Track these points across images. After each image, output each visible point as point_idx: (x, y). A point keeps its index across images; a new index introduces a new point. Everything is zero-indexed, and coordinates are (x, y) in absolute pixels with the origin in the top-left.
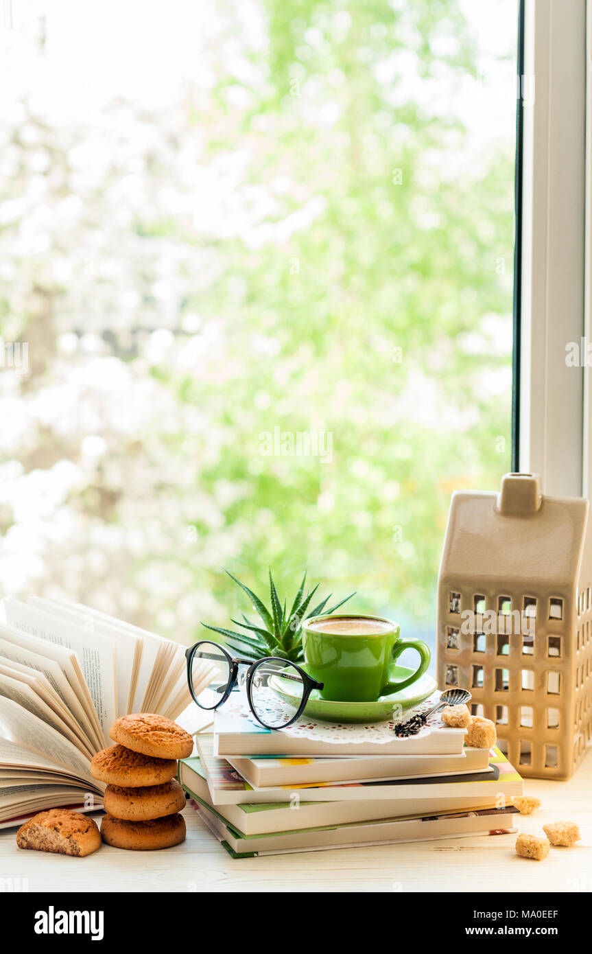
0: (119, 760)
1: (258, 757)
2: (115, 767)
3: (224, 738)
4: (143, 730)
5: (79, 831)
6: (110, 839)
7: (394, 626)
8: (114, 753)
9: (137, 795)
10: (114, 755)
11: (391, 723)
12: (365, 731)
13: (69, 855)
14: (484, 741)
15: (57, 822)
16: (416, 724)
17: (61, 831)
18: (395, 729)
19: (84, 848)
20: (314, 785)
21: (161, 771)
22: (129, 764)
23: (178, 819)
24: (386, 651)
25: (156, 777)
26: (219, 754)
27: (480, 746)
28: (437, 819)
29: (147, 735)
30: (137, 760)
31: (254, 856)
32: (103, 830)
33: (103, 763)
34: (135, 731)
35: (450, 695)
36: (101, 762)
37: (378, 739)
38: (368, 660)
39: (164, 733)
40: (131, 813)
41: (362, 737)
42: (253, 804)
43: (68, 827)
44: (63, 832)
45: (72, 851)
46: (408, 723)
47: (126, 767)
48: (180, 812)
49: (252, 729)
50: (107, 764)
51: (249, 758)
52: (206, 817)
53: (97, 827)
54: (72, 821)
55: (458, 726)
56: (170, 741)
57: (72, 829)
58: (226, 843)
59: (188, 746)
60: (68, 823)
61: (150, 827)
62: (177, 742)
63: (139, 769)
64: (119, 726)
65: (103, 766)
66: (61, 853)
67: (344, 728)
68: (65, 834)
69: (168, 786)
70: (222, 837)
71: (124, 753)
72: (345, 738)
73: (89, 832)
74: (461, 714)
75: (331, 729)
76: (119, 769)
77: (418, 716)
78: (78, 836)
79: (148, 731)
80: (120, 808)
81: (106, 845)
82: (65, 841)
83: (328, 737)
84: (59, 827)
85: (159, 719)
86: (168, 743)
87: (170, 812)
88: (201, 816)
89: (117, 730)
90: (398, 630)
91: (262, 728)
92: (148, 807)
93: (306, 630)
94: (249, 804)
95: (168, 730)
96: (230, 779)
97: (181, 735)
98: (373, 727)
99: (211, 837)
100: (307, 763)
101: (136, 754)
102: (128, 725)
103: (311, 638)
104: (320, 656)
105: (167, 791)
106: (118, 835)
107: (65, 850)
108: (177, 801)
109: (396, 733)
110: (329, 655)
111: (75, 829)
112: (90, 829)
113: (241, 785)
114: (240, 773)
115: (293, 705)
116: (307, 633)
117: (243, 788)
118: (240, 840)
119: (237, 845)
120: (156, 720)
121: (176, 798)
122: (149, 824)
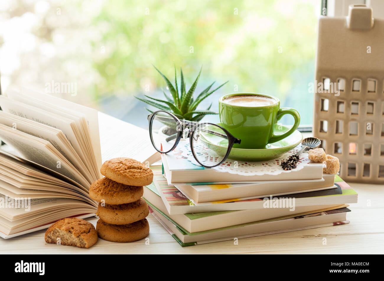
0: (108, 188)
1: (196, 184)
2: (105, 193)
3: (175, 173)
4: (123, 169)
5: (84, 232)
6: (103, 235)
7: (276, 101)
8: (104, 183)
9: (120, 209)
10: (104, 184)
11: (277, 161)
12: (263, 166)
13: (79, 247)
14: (333, 170)
15: (70, 227)
16: (294, 161)
17: (73, 233)
18: (281, 165)
19: (88, 243)
20: (231, 200)
21: (134, 194)
22: (114, 190)
23: (145, 222)
24: (272, 116)
25: (131, 197)
26: (172, 183)
27: (330, 173)
28: (303, 217)
29: (125, 172)
30: (119, 188)
31: (194, 245)
32: (98, 229)
33: (98, 190)
34: (118, 170)
35: (307, 141)
36: (97, 189)
37: (272, 172)
38: (261, 122)
39: (136, 170)
40: (116, 220)
41: (262, 171)
42: (194, 213)
43: (77, 230)
44: (74, 234)
45: (80, 245)
46: (288, 161)
47: (113, 192)
48: (146, 218)
49: (192, 167)
50: (101, 191)
51: (190, 185)
52: (159, 218)
53: (95, 228)
54: (79, 226)
55: (319, 162)
56: (140, 175)
57: (80, 231)
58: (175, 236)
59: (151, 177)
60: (77, 228)
61: (128, 228)
62: (144, 175)
63: (120, 193)
64: (107, 166)
65: (98, 192)
66: (73, 246)
67: (249, 165)
68: (76, 235)
69: (138, 202)
70: (172, 231)
71: (111, 183)
72: (251, 172)
73: (91, 232)
74: (321, 155)
75: (241, 165)
76: (108, 194)
77: (293, 156)
78: (84, 236)
79: (126, 169)
80: (110, 217)
81: (100, 239)
82: (76, 239)
83: (241, 171)
84: (72, 230)
85: (132, 161)
86: (138, 177)
87: (141, 218)
88: (155, 217)
89: (106, 169)
90: (279, 103)
91: (198, 166)
92: (127, 216)
93: (222, 103)
94: (192, 214)
95: (138, 168)
96: (177, 197)
97: (146, 171)
98: (267, 164)
99: (165, 232)
100: (228, 187)
101: (117, 184)
102: (113, 166)
103: (225, 108)
104: (232, 120)
105: (138, 205)
106: (109, 233)
107: (76, 244)
108: (144, 211)
109: (283, 167)
110: (237, 119)
111: (81, 231)
112: (90, 230)
113: (186, 202)
114: (183, 193)
115: (214, 150)
116: (222, 106)
117: (188, 204)
118: (186, 235)
119: (183, 238)
120: (130, 162)
121: (144, 210)
122: (127, 226)
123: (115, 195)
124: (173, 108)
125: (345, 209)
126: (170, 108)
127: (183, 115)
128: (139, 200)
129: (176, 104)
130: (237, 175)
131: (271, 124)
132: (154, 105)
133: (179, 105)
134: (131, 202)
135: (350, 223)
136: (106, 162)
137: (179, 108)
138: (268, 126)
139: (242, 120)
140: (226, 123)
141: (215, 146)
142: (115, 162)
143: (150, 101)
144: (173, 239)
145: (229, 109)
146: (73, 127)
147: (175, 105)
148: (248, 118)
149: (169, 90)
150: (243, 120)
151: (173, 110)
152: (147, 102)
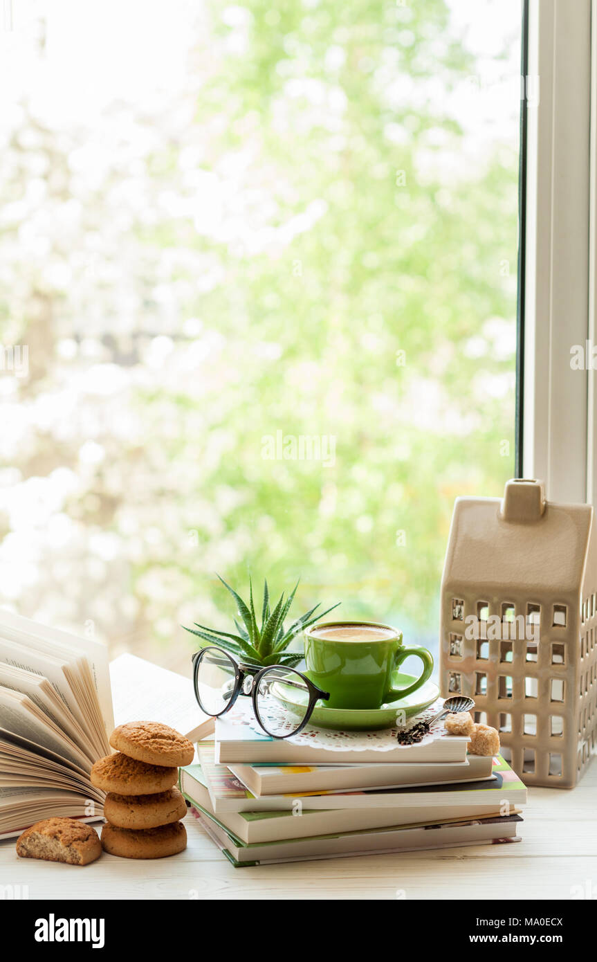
0: (120, 768)
1: (259, 765)
2: (115, 775)
3: (225, 746)
4: (144, 738)
5: (79, 839)
6: (110, 847)
7: (396, 633)
9: (138, 804)
10: (115, 762)
11: (393, 731)
12: (367, 739)
13: (70, 863)
14: (488, 748)
15: (57, 831)
16: (419, 731)
17: (61, 840)
18: (398, 737)
19: (84, 857)
20: (316, 793)
21: (161, 779)
22: (129, 771)
23: (179, 828)
24: (388, 658)
25: (156, 785)
26: (221, 761)
27: (484, 754)
28: (439, 827)
29: (147, 742)
30: (137, 769)
31: (255, 865)
32: (103, 839)
33: (103, 771)
34: (136, 739)
35: (453, 702)
36: (102, 769)
37: (380, 747)
38: (370, 667)
39: (164, 740)
40: (132, 821)
41: (364, 744)
42: (254, 811)
43: (67, 836)
44: (63, 841)
45: (72, 859)
46: (411, 730)
47: (127, 774)
48: (181, 821)
49: (254, 737)
50: (108, 773)
51: (250, 766)
52: (207, 826)
53: (97, 835)
54: (72, 829)
55: (460, 734)
56: (171, 749)
57: (72, 837)
58: (227, 852)
59: (189, 754)
60: (68, 832)
61: (151, 835)
62: (178, 750)
63: (139, 777)
64: (119, 734)
65: (104, 774)
66: (61, 862)
67: (346, 736)
68: (65, 843)
69: (169, 794)
70: (224, 845)
71: (125, 761)
72: (346, 746)
73: (90, 841)
74: (464, 722)
75: (333, 736)
76: (119, 777)
77: (420, 723)
78: (78, 845)
79: (148, 739)
80: (122, 816)
81: (106, 853)
82: (65, 850)
83: (330, 745)
84: (59, 835)
85: (160, 727)
86: (168, 751)
87: (171, 820)
88: (202, 824)
89: (118, 738)
90: (401, 637)
91: (264, 736)
92: (149, 816)
93: (309, 637)
94: (250, 813)
95: (168, 738)
96: (232, 787)
97: (182, 743)
98: (375, 735)
99: (212, 846)
100: (310, 771)
101: (136, 762)
102: (128, 733)
103: (312, 645)
104: (322, 663)
105: (167, 799)
106: (120, 844)
107: (65, 858)
108: (177, 809)
109: (399, 741)
110: (332, 663)
111: (75, 837)
112: (90, 837)
113: (243, 793)
114: (242, 782)
115: (295, 713)
116: (309, 640)
117: (244, 797)
118: (242, 848)
119: (238, 853)
120: (156, 728)
121: (177, 807)
122: (149, 833)
123: (129, 779)
124: (246, 646)
125: (515, 817)
126: (241, 647)
127: (261, 660)
128: (170, 791)
129: (252, 641)
130: (323, 749)
131: (386, 671)
132: (215, 641)
133: (257, 643)
134: (156, 792)
135: (522, 840)
136: (120, 726)
137: (257, 648)
138: (382, 674)
139: (339, 663)
140: (314, 670)
141: (294, 705)
142: (133, 726)
143: (208, 635)
144: (223, 857)
145: (319, 646)
146: (66, 671)
147: (250, 643)
148: (348, 661)
149: (242, 617)
150: (340, 665)
151: (246, 651)
152: (202, 637)
